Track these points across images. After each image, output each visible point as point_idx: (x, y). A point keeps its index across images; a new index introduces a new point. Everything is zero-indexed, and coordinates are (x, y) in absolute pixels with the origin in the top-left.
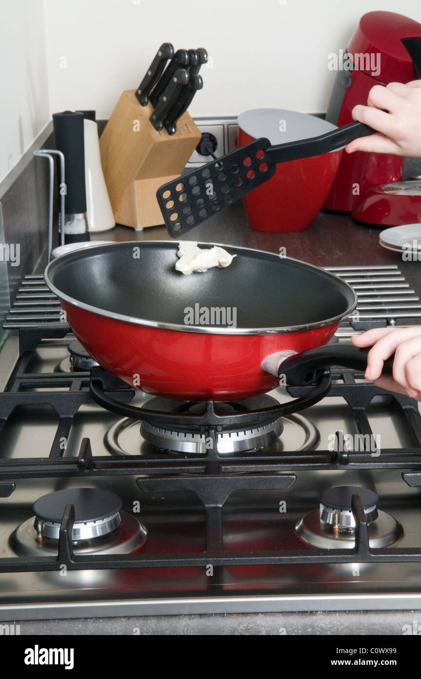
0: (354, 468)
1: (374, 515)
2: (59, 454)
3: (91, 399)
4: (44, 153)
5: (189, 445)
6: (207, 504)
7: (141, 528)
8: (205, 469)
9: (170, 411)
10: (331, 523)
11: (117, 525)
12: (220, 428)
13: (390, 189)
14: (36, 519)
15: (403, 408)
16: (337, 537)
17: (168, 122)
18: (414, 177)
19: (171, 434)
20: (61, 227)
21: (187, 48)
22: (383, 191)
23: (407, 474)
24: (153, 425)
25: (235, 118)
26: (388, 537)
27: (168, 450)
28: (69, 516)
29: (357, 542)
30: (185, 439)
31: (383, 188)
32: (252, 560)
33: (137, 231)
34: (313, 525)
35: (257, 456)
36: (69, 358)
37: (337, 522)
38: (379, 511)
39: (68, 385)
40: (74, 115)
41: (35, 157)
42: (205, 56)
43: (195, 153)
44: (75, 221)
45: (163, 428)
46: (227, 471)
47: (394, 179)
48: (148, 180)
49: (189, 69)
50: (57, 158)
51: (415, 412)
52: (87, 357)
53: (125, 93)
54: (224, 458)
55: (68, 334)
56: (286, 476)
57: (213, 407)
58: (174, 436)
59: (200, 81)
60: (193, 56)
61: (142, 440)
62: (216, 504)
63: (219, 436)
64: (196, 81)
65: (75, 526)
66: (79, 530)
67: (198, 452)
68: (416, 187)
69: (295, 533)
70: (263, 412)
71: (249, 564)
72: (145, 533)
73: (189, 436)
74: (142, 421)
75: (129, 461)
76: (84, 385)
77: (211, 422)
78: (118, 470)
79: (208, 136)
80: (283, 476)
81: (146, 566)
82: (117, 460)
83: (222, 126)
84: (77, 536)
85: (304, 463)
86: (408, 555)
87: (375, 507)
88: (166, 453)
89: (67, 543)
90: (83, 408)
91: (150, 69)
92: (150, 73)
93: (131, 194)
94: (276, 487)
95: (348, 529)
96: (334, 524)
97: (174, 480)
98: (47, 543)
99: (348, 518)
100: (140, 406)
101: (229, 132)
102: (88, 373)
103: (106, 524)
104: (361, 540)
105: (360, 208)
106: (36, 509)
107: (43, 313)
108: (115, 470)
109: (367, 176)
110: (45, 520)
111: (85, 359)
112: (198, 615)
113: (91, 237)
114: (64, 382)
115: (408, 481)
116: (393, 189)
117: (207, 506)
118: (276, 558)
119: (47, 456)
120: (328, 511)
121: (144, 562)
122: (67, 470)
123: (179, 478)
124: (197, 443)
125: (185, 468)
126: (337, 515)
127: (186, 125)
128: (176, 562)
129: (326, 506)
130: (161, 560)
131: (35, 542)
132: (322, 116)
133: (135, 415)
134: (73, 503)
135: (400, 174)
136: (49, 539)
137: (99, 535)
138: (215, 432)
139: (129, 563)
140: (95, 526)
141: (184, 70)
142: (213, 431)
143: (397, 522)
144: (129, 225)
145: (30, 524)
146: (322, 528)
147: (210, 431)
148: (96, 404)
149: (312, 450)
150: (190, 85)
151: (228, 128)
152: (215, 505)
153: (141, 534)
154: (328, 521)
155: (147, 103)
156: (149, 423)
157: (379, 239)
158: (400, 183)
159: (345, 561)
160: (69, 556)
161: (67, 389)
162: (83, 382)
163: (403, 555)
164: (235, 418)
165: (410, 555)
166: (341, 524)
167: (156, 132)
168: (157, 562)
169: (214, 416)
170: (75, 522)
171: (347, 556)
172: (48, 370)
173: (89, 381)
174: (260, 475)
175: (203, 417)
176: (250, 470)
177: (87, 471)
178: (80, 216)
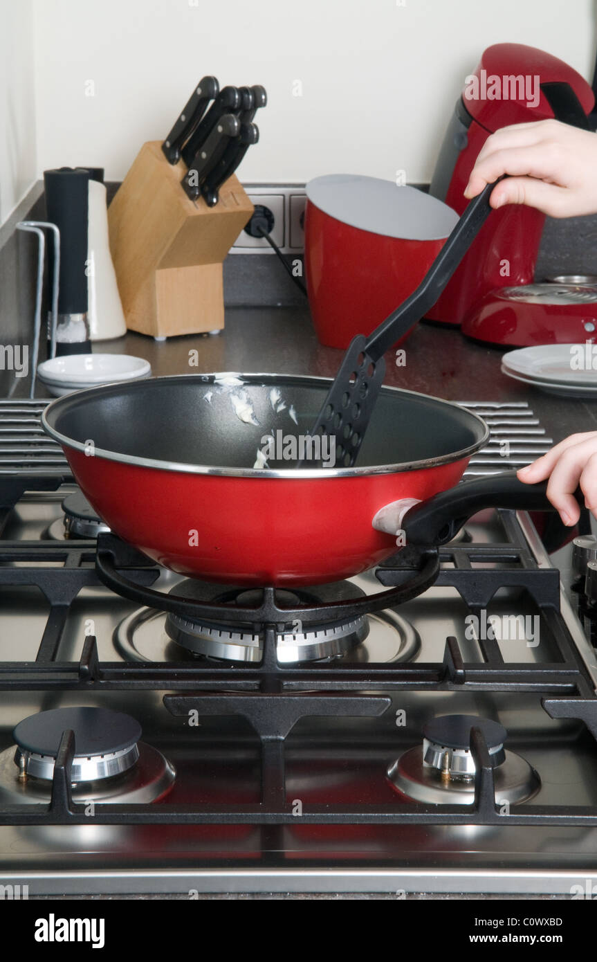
0: (470, 689)
1: (501, 757)
2: (50, 658)
3: (97, 579)
4: (31, 226)
5: (236, 650)
6: (263, 734)
7: (167, 766)
8: (260, 685)
9: (209, 600)
10: (439, 767)
11: (133, 762)
12: (281, 627)
13: (516, 294)
14: (17, 751)
15: (540, 605)
16: (446, 787)
17: (207, 189)
18: (549, 278)
19: (210, 633)
20: (51, 331)
21: (238, 85)
22: (507, 296)
23: (549, 701)
24: (184, 619)
25: (303, 186)
26: (519, 788)
27: (205, 656)
28: (68, 746)
29: (478, 794)
30: (230, 640)
31: (508, 292)
32: (327, 816)
33: (159, 342)
34: (413, 769)
35: (334, 669)
36: (63, 519)
37: (447, 766)
38: (507, 752)
39: (63, 558)
40: (73, 173)
41: (18, 232)
42: (263, 97)
43: (243, 233)
44: (71, 324)
45: (199, 625)
46: (291, 688)
47: (522, 281)
48: (175, 269)
49: (239, 114)
50: (49, 234)
51: (556, 611)
52: (90, 519)
53: (148, 145)
54: (287, 670)
55: (62, 485)
56: (376, 699)
57: (273, 597)
58: (215, 636)
59: (255, 133)
60: (246, 96)
61: (168, 639)
62: (277, 735)
63: (280, 638)
64: (249, 131)
65: (76, 762)
66: (79, 767)
67: (248, 660)
68: (555, 292)
69: (387, 779)
70: (345, 606)
71: (323, 822)
72: (174, 773)
73: (236, 636)
74: (169, 613)
75: (151, 670)
76: (85, 558)
77: (269, 618)
78: (136, 682)
79: (262, 210)
80: (373, 699)
81: (176, 822)
82: (132, 667)
83: (282, 197)
84: (76, 776)
85: (401, 680)
86: (549, 816)
87: (501, 746)
88: (203, 660)
89: (65, 785)
90: (85, 592)
91: (185, 112)
92: (183, 118)
93: (151, 288)
94: (363, 714)
95: (462, 776)
96: (443, 768)
97: (217, 700)
98: (34, 784)
99: (463, 760)
100: (166, 590)
101: (292, 205)
102: (94, 542)
103: (118, 760)
104: (484, 792)
105: (473, 321)
106: (19, 734)
107: (25, 454)
108: (131, 682)
109: (486, 275)
110: (32, 751)
111: (88, 521)
112: (248, 893)
113: (94, 348)
114: (56, 554)
115: (550, 711)
116: (522, 295)
117: (263, 737)
118: (363, 814)
119: (33, 659)
120: (436, 750)
121: (173, 816)
122: (61, 680)
123: (225, 697)
124: (247, 647)
125: (231, 682)
126: (447, 756)
127: (233, 194)
128: (218, 817)
129: (433, 743)
130: (198, 814)
131: (15, 782)
132: (424, 188)
133: (158, 604)
134: (72, 729)
135: (531, 274)
136: (35, 778)
137: (107, 775)
138: (275, 633)
139: (153, 816)
140: (102, 763)
141: (232, 115)
142: (272, 631)
143: (532, 768)
144: (145, 332)
145: (9, 757)
146: (425, 773)
147: (268, 631)
148: (105, 587)
149: (409, 661)
150: (241, 137)
151: (290, 199)
152: (274, 737)
153: (167, 775)
154: (434, 764)
155: (178, 160)
156: (179, 617)
157: (500, 363)
158: (532, 286)
159: (460, 822)
160: (66, 804)
161: (59, 564)
162: (83, 555)
163: (543, 816)
164: (304, 613)
165: (552, 816)
166: (453, 769)
167: (190, 202)
168: (193, 816)
169: (275, 610)
170: (75, 756)
171: (463, 815)
172: (31, 536)
173: (94, 555)
174: (340, 696)
175: (258, 610)
176: (324, 688)
177: (90, 683)
178: (78, 317)
